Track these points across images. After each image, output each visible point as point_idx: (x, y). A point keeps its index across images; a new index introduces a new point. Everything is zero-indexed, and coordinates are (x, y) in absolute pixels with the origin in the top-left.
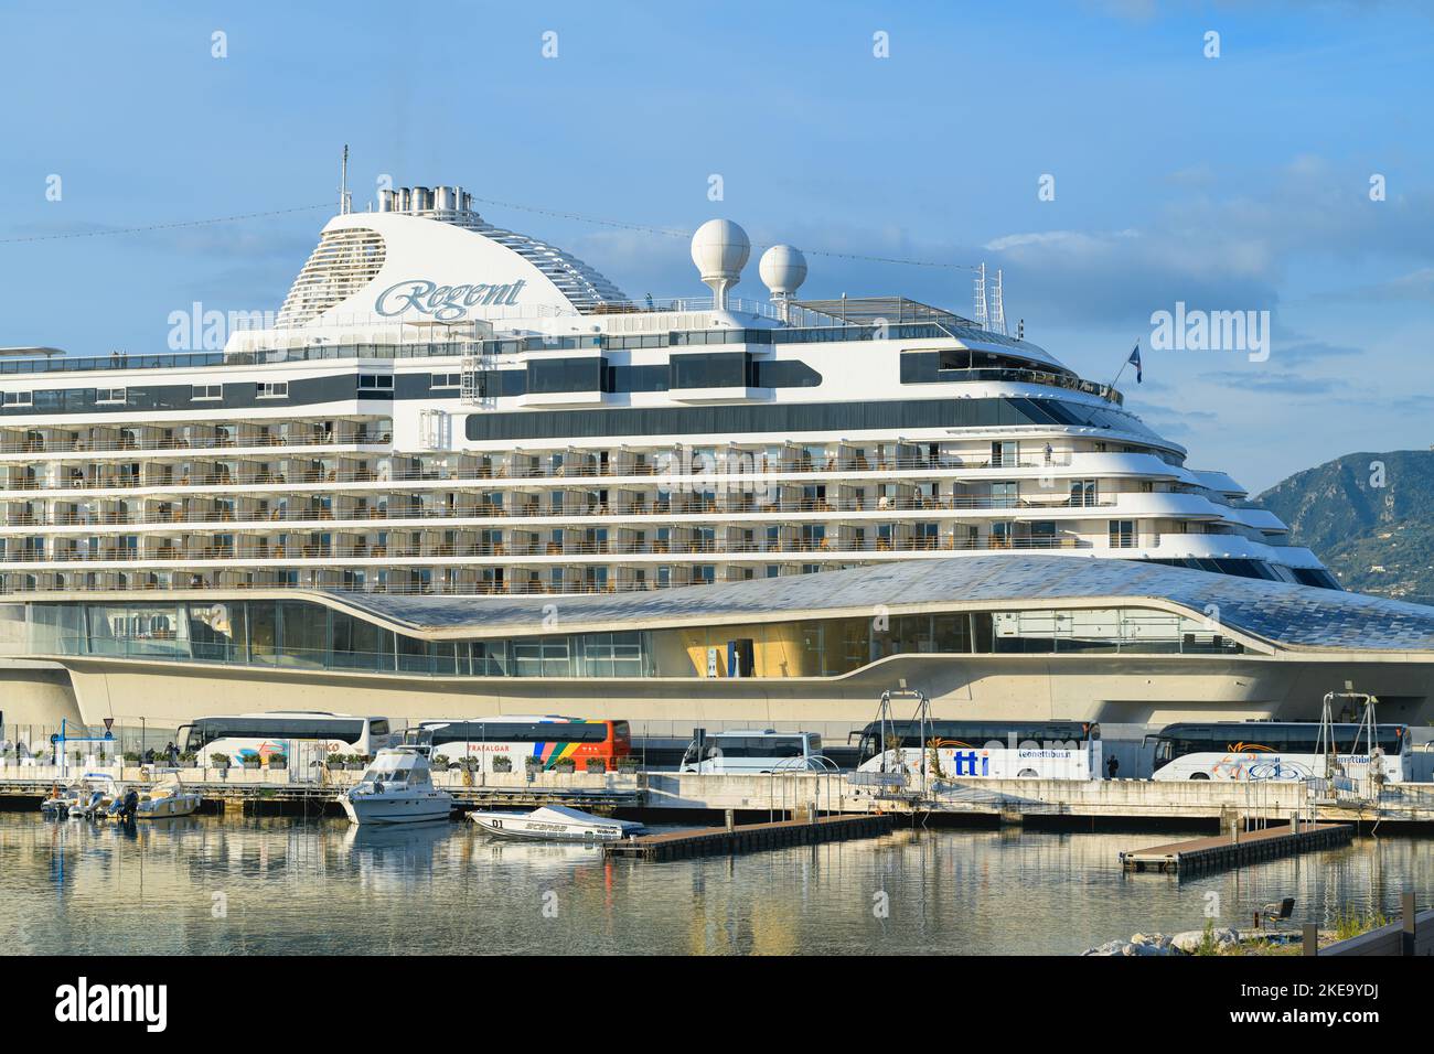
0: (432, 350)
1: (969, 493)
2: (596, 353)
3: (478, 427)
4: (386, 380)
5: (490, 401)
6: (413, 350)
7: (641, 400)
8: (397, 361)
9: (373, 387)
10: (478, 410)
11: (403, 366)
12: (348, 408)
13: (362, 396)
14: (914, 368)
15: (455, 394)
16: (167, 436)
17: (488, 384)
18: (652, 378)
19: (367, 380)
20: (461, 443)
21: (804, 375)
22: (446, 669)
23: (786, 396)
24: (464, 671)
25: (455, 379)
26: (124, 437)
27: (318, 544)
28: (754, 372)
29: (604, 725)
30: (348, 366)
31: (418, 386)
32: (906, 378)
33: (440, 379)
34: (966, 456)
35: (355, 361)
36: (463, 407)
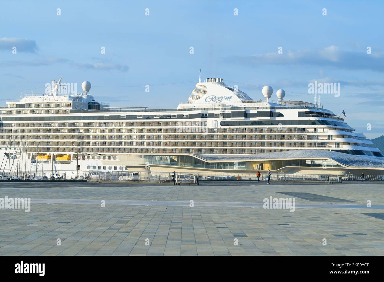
0: (215, 109)
1: (309, 137)
2: (244, 110)
3: (222, 123)
4: (206, 115)
5: (225, 119)
6: (211, 109)
7: (252, 119)
8: (208, 111)
9: (204, 116)
10: (223, 120)
11: (209, 112)
12: (199, 119)
13: (202, 117)
14: (300, 114)
15: (219, 117)
16: (167, 124)
17: (225, 116)
18: (254, 115)
19: (203, 114)
20: (219, 126)
21: (281, 115)
22: (213, 167)
23: (278, 119)
24: (216, 168)
25: (219, 114)
26: (159, 124)
27: (194, 144)
28: (272, 114)
29: (237, 177)
30: (199, 112)
31: (212, 116)
32: (299, 116)
33: (216, 114)
34: (310, 130)
35: (201, 111)
36: (220, 120)
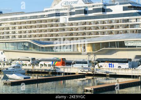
0: (64, 9)
1: (132, 26)
2: (84, 9)
3: (70, 19)
4: (59, 14)
5: (71, 16)
6: (62, 10)
7: (89, 15)
8: (60, 11)
9: (58, 15)
10: (70, 17)
11: (61, 12)
12: (54, 17)
13: (56, 16)
14: (125, 9)
15: (67, 15)
16: (35, 22)
17: (71, 14)
18: (91, 12)
19: (57, 14)
20: (68, 21)
21: (110, 10)
23: (108, 13)
24: (49, 51)
25: (67, 13)
26: (31, 22)
28: (104, 10)
30: (54, 12)
31: (63, 14)
32: (124, 10)
33: (65, 13)
34: (132, 21)
35: (55, 11)
36: (68, 17)
